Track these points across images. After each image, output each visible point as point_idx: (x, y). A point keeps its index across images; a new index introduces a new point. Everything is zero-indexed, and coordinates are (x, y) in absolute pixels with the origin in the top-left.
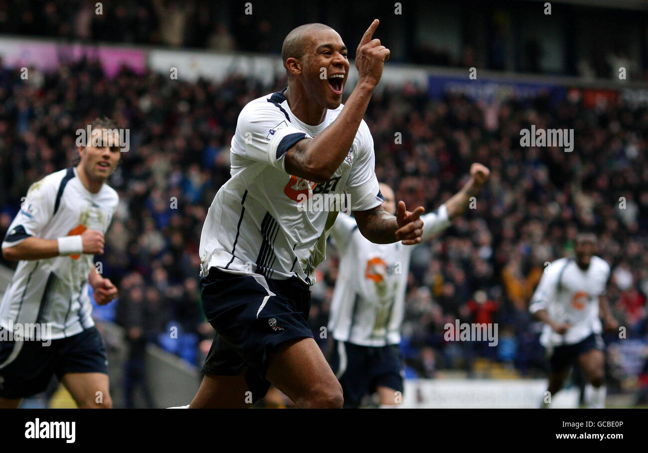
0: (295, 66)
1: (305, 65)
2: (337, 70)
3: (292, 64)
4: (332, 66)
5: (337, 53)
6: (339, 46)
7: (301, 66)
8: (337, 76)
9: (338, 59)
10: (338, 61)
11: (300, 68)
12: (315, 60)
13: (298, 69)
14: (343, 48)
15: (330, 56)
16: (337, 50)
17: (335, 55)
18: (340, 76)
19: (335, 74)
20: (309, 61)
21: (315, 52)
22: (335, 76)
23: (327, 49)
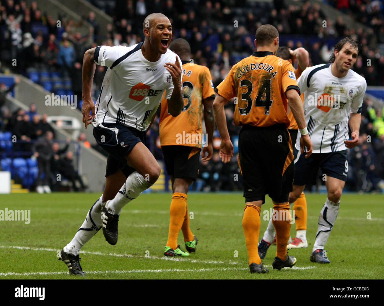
0: (147, 32)
1: (151, 32)
2: (165, 37)
3: (146, 31)
4: (163, 34)
5: (166, 29)
6: (167, 25)
7: (150, 33)
8: (165, 39)
9: (166, 32)
10: (166, 33)
11: (149, 34)
12: (155, 32)
13: (148, 34)
14: (170, 26)
15: (162, 30)
16: (166, 27)
17: (165, 29)
18: (166, 40)
19: (164, 38)
20: (153, 32)
21: (156, 28)
22: (164, 39)
23: (161, 27)
